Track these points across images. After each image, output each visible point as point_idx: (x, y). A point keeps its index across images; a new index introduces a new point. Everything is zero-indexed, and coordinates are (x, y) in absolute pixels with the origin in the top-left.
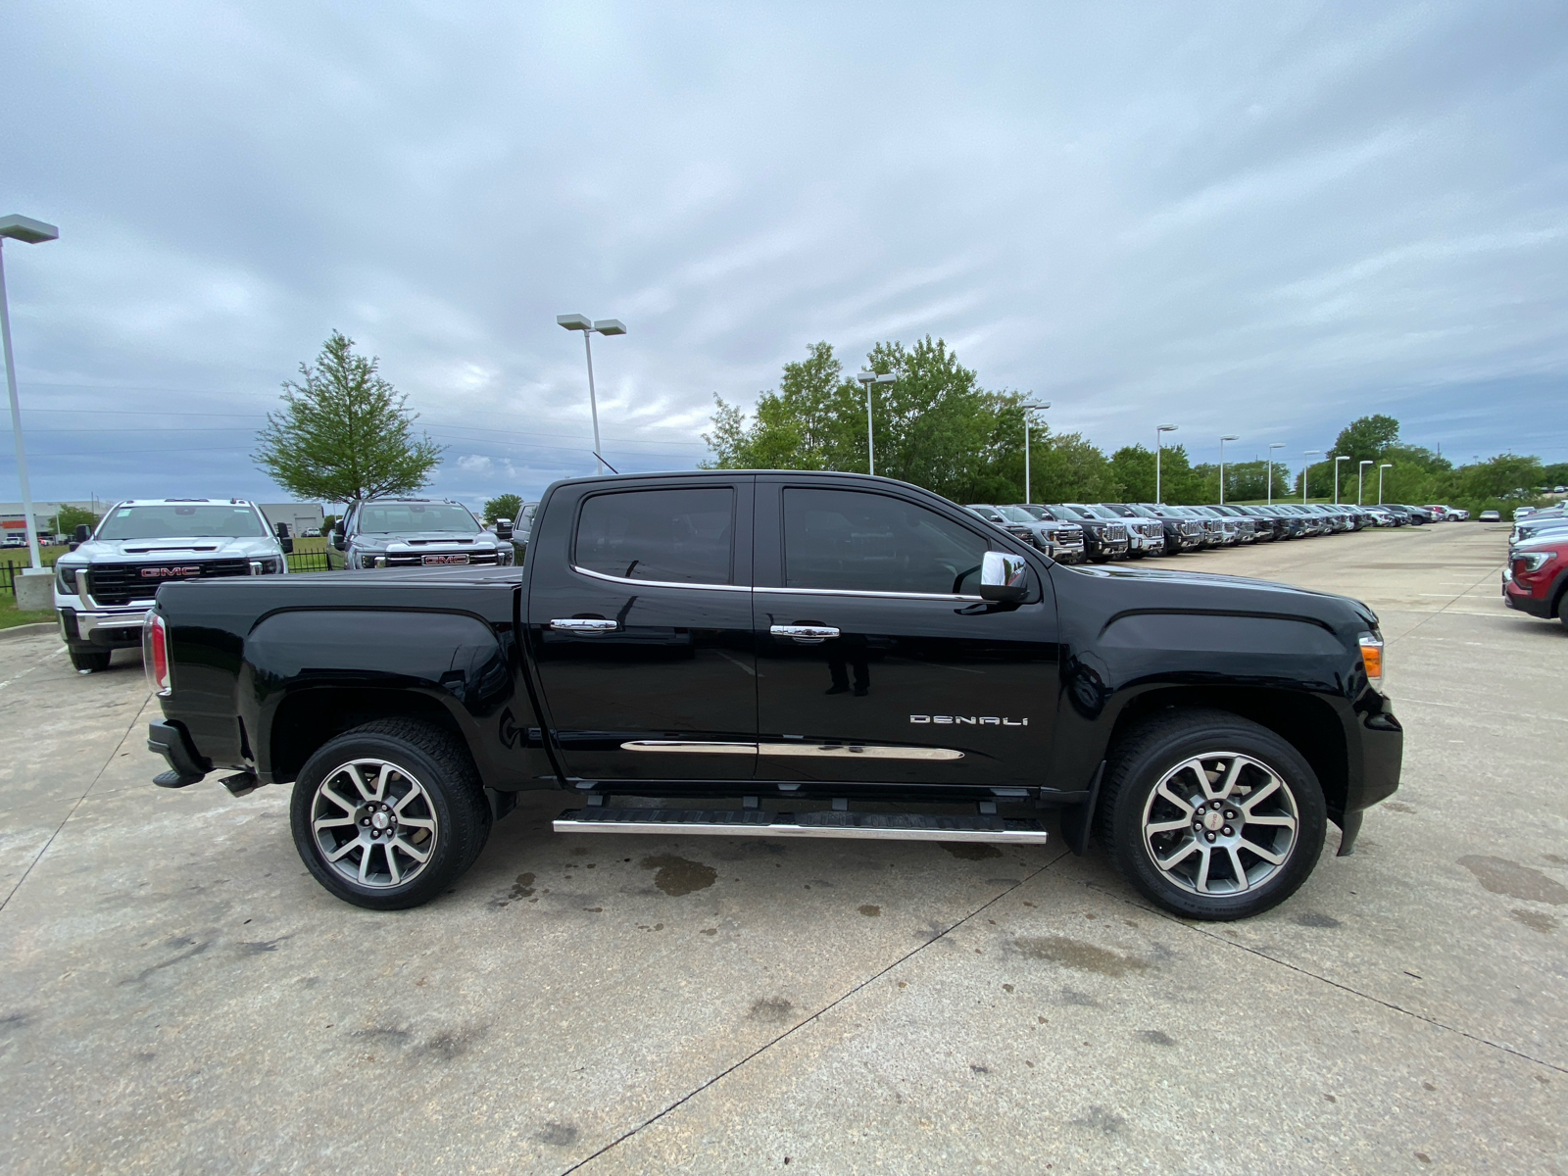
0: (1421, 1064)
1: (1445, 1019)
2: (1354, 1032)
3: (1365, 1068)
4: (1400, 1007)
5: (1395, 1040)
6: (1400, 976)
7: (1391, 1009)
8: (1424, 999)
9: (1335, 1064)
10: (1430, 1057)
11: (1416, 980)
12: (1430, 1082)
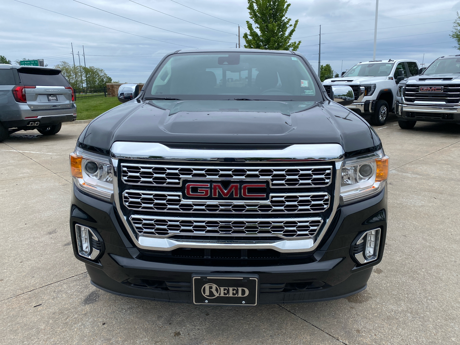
0: (9, 283)
1: (13, 300)
2: (34, 277)
3: (21, 272)
4: (30, 292)
5: (21, 283)
6: (42, 302)
7: (32, 290)
8: (26, 301)
9: (29, 268)
10: (8, 287)
11: (35, 305)
12: (2, 281)
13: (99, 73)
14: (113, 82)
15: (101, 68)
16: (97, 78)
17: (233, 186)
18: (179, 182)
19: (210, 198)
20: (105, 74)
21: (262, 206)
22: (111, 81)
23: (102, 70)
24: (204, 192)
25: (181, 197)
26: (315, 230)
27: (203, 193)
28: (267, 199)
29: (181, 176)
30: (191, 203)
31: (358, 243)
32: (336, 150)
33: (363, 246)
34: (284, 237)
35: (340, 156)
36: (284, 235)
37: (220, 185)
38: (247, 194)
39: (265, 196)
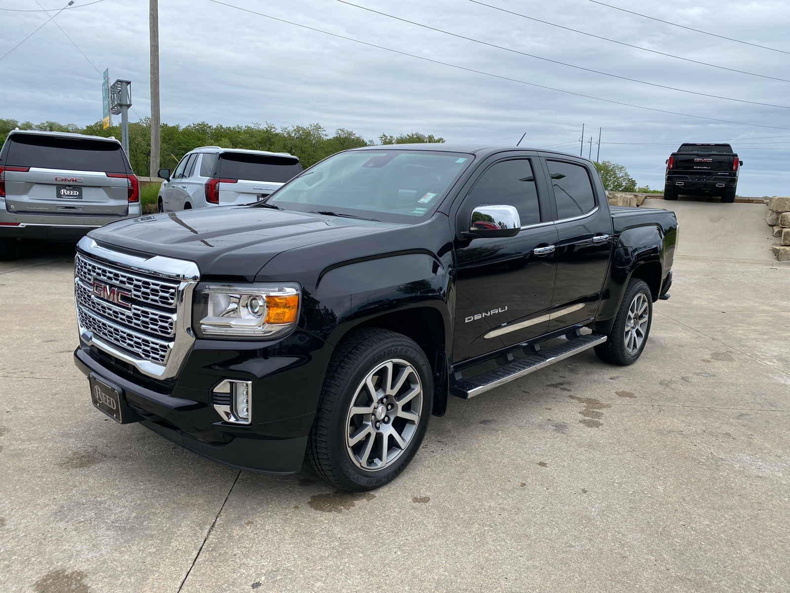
13: (617, 172)
14: (638, 187)
15: (620, 165)
16: (611, 180)
17: (113, 289)
18: (91, 279)
19: (102, 299)
20: (626, 175)
21: (127, 316)
22: (635, 186)
23: (623, 167)
25: (92, 293)
26: (164, 357)
27: (99, 292)
28: (131, 309)
29: (92, 273)
30: (96, 301)
31: (216, 390)
32: (191, 269)
33: (228, 399)
34: (143, 356)
35: (195, 278)
36: (143, 354)
37: (108, 286)
38: (120, 301)
39: (130, 307)
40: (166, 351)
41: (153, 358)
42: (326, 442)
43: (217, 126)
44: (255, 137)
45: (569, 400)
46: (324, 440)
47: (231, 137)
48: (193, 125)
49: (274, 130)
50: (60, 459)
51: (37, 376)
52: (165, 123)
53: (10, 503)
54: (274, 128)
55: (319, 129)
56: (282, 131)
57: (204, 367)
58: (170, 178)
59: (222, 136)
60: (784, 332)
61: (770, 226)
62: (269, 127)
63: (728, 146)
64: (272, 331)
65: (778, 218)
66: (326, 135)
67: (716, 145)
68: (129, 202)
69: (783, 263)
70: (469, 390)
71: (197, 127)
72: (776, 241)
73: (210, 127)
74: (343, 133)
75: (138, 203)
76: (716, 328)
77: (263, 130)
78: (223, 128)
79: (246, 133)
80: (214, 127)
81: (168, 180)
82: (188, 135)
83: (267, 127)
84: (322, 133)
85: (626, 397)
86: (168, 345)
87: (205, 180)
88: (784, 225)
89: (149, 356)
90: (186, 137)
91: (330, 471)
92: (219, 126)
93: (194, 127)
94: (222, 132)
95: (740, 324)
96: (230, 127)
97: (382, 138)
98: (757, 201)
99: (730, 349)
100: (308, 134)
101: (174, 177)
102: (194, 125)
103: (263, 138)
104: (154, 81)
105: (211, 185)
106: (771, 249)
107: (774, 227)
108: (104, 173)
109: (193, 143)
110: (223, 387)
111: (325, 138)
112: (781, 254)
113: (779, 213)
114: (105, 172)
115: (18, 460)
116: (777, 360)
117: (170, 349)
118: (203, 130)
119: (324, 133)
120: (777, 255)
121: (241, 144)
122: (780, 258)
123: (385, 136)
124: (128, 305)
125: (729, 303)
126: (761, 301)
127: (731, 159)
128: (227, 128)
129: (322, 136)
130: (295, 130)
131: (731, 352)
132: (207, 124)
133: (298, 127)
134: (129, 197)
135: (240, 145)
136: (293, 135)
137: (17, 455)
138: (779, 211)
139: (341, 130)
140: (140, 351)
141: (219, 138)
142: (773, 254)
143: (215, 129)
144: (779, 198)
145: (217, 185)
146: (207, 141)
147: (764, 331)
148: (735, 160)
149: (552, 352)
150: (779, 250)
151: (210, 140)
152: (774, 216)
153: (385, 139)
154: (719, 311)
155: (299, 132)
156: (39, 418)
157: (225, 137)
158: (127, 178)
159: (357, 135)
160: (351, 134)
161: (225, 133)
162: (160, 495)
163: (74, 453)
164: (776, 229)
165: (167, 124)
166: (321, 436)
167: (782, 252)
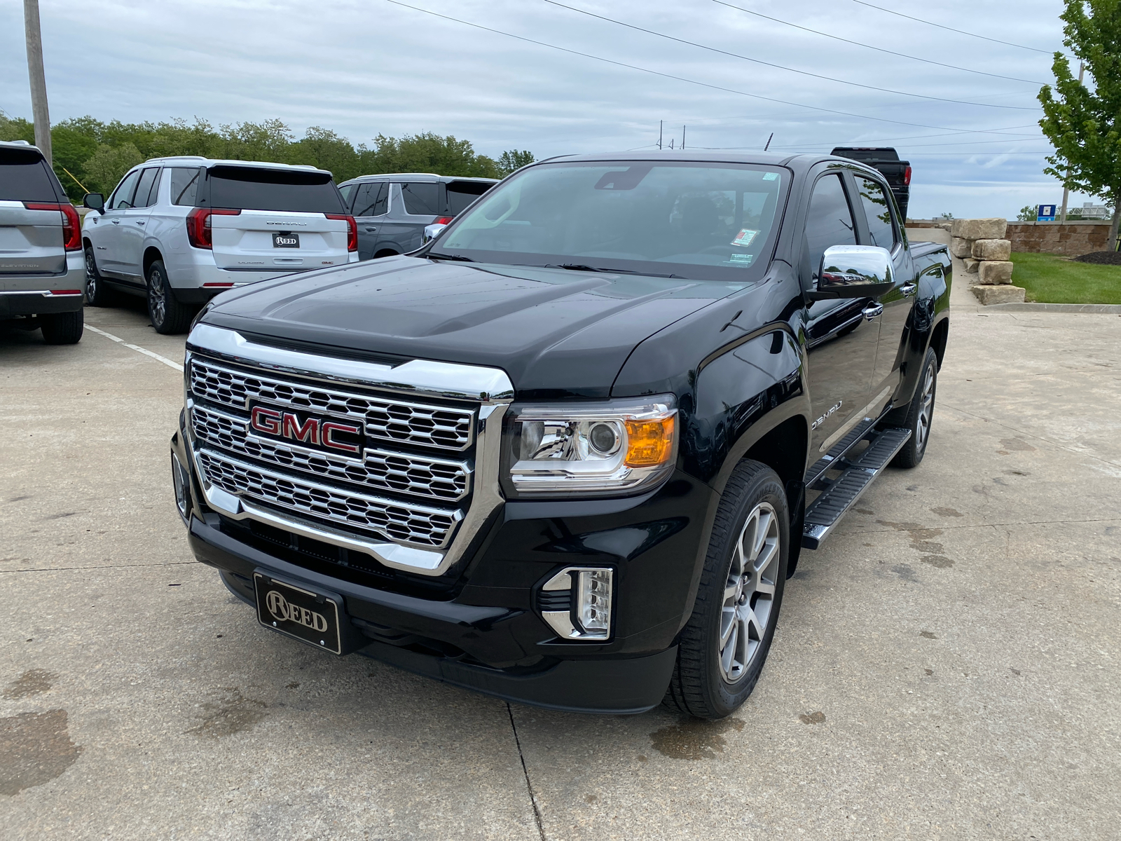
17: (310, 421)
18: (244, 403)
19: (281, 439)
21: (351, 469)
24: (273, 425)
25: (247, 427)
26: (442, 536)
27: (271, 426)
28: (359, 456)
29: (247, 392)
30: (258, 442)
31: (547, 587)
32: (495, 381)
33: (568, 599)
34: (390, 536)
35: (505, 396)
36: (389, 532)
37: (295, 416)
38: (330, 441)
39: (357, 451)
40: (448, 527)
41: (414, 539)
42: (699, 651)
43: (112, 123)
44: (179, 141)
45: (880, 527)
46: (696, 648)
47: (137, 141)
48: (70, 122)
49: (208, 129)
50: (187, 720)
51: (39, 566)
52: (23, 118)
53: (153, 821)
54: (209, 126)
55: (280, 127)
56: (222, 130)
57: (535, 549)
58: (105, 209)
59: (121, 139)
60: (1062, 404)
61: (959, 258)
62: (200, 124)
63: (892, 150)
64: (637, 480)
65: (969, 248)
66: (291, 137)
67: (878, 150)
68: (66, 251)
69: (990, 308)
70: (818, 534)
71: (77, 125)
72: (972, 278)
73: (99, 124)
74: (317, 133)
75: (80, 252)
76: (976, 403)
77: (189, 129)
78: (121, 126)
79: (161, 134)
80: (106, 125)
81: (102, 212)
82: (63, 137)
83: (197, 124)
84: (285, 134)
85: (949, 516)
86: (453, 517)
87: (185, 211)
88: (981, 256)
89: (405, 537)
90: (60, 139)
91: (698, 694)
92: (115, 123)
93: (72, 124)
94: (120, 132)
95: (1002, 397)
96: (133, 125)
97: (378, 140)
98: (923, 225)
99: (1018, 433)
100: (264, 136)
101: (111, 207)
102: (72, 120)
103: (193, 142)
104: (34, 48)
105: (197, 219)
106: (970, 289)
107: (965, 260)
108: (21, 203)
109: (74, 150)
110: (559, 582)
111: (290, 141)
112: (986, 296)
113: (970, 241)
114: (22, 201)
115: (110, 733)
116: (1082, 444)
117: (456, 523)
118: (88, 130)
119: (289, 133)
120: (979, 296)
121: (155, 150)
122: (986, 301)
123: (383, 138)
124: (354, 449)
125: (965, 367)
126: (1002, 361)
127: (902, 169)
128: (129, 125)
129: (286, 138)
130: (241, 129)
131: (1021, 437)
132: (95, 120)
133: (246, 124)
134: (66, 242)
135: (155, 153)
136: (239, 137)
137: (100, 722)
138: (972, 237)
139: (313, 129)
140: (382, 530)
141: (117, 142)
142: (974, 296)
143: (109, 127)
144: (971, 221)
145: (208, 219)
146: (99, 147)
147: (1036, 403)
148: (907, 171)
149: (869, 462)
150: (983, 291)
151: (103, 145)
152: (964, 244)
153: (382, 142)
154: (962, 379)
155: (248, 131)
156: (96, 647)
157: (127, 140)
158: (60, 210)
159: (340, 136)
160: (329, 135)
161: (127, 134)
162: (408, 767)
163: (207, 706)
164: (970, 263)
165: (25, 120)
166: (691, 641)
167: (988, 293)
